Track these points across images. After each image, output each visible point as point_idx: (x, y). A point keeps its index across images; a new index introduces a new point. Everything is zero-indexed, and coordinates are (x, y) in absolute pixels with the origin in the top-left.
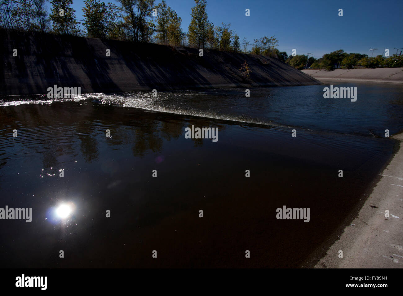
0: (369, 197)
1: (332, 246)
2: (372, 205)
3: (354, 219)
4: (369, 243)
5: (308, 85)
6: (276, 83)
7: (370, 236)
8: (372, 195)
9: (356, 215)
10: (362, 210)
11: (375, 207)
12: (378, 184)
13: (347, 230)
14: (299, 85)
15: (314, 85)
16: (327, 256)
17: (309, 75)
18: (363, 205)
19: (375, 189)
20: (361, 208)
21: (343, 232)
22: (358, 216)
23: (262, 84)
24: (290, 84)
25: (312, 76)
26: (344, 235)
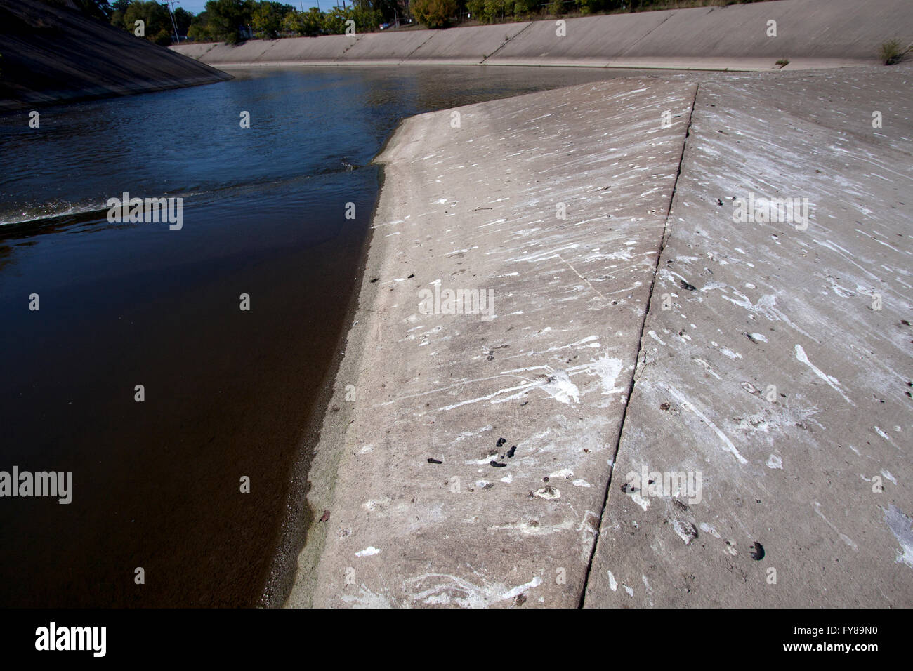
0: (365, 269)
1: (338, 374)
2: (372, 279)
3: (355, 313)
4: (380, 336)
5: (201, 84)
6: (111, 88)
7: (380, 324)
8: (368, 265)
9: (356, 305)
10: (361, 294)
11: (375, 280)
12: (371, 244)
13: (351, 336)
14: (177, 88)
15: (215, 82)
16: (335, 393)
17: (194, 58)
18: (361, 286)
19: (370, 252)
20: (359, 292)
21: (346, 343)
22: (359, 306)
23: (65, 96)
24: (154, 86)
25: (201, 60)
26: (349, 346)
